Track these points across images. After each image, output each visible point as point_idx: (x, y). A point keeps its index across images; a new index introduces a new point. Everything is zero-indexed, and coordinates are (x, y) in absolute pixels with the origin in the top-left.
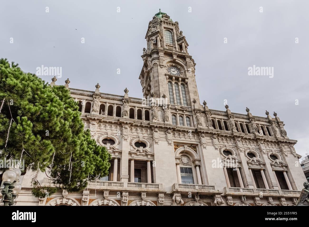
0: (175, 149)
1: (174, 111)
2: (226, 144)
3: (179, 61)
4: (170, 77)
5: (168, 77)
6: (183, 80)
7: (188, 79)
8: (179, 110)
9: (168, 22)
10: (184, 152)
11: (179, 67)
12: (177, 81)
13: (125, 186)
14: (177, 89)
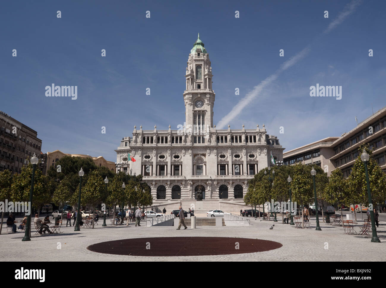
0: (195, 157)
3: (202, 96)
4: (195, 111)
9: (199, 59)
10: (199, 158)
11: (202, 101)
12: (200, 113)
13: (169, 178)
14: (199, 118)
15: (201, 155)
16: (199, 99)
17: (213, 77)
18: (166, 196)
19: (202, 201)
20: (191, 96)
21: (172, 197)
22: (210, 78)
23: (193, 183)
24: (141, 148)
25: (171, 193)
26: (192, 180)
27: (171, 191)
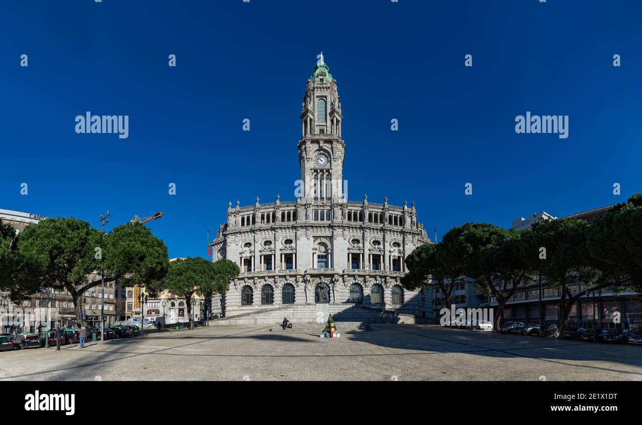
0: (314, 241)
1: (316, 208)
2: (355, 234)
3: (327, 147)
4: (316, 171)
5: (313, 171)
6: (328, 171)
7: (332, 169)
8: (321, 206)
9: (321, 86)
10: (321, 243)
11: (326, 154)
12: (322, 173)
13: (278, 272)
16: (322, 152)
18: (274, 299)
21: (283, 300)
23: (313, 281)
25: (281, 296)
26: (311, 276)
27: (281, 292)
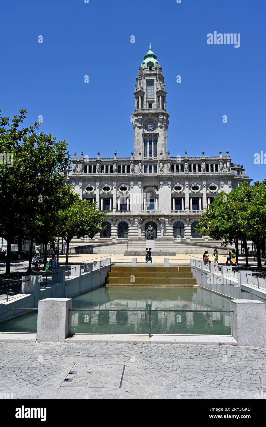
1: (146, 163)
3: (154, 117)
4: (146, 135)
6: (155, 135)
7: (159, 134)
8: (149, 162)
9: (150, 73)
10: (150, 190)
11: (154, 122)
12: (151, 137)
13: (114, 213)
14: (150, 144)
15: (152, 186)
16: (150, 121)
17: (167, 95)
18: (111, 234)
19: (154, 240)
20: (141, 118)
21: (118, 235)
22: (164, 95)
23: (143, 220)
24: (82, 178)
25: (117, 231)
26: (142, 216)
27: (117, 228)
